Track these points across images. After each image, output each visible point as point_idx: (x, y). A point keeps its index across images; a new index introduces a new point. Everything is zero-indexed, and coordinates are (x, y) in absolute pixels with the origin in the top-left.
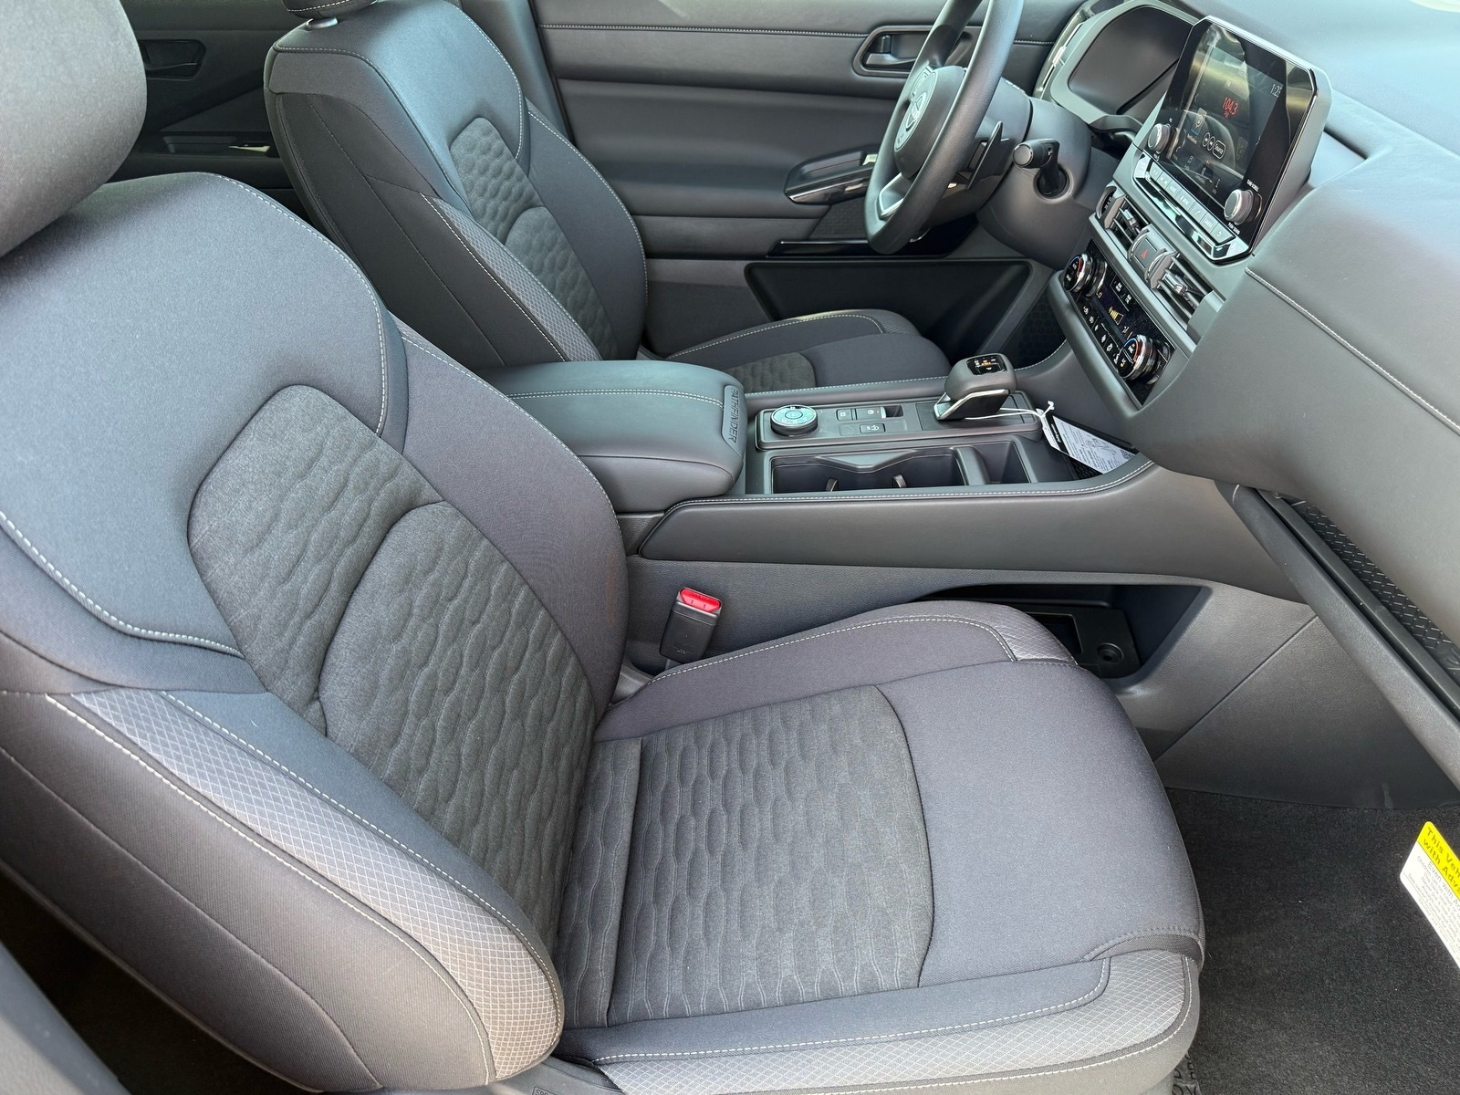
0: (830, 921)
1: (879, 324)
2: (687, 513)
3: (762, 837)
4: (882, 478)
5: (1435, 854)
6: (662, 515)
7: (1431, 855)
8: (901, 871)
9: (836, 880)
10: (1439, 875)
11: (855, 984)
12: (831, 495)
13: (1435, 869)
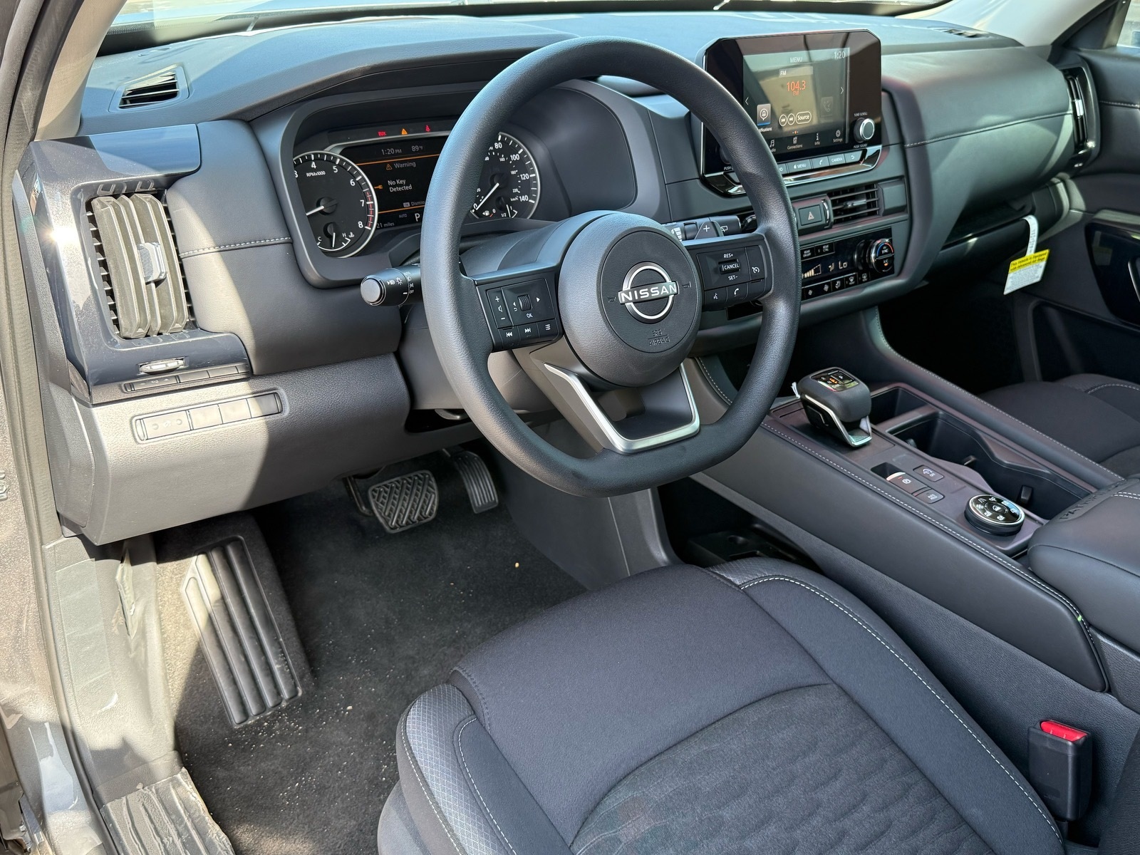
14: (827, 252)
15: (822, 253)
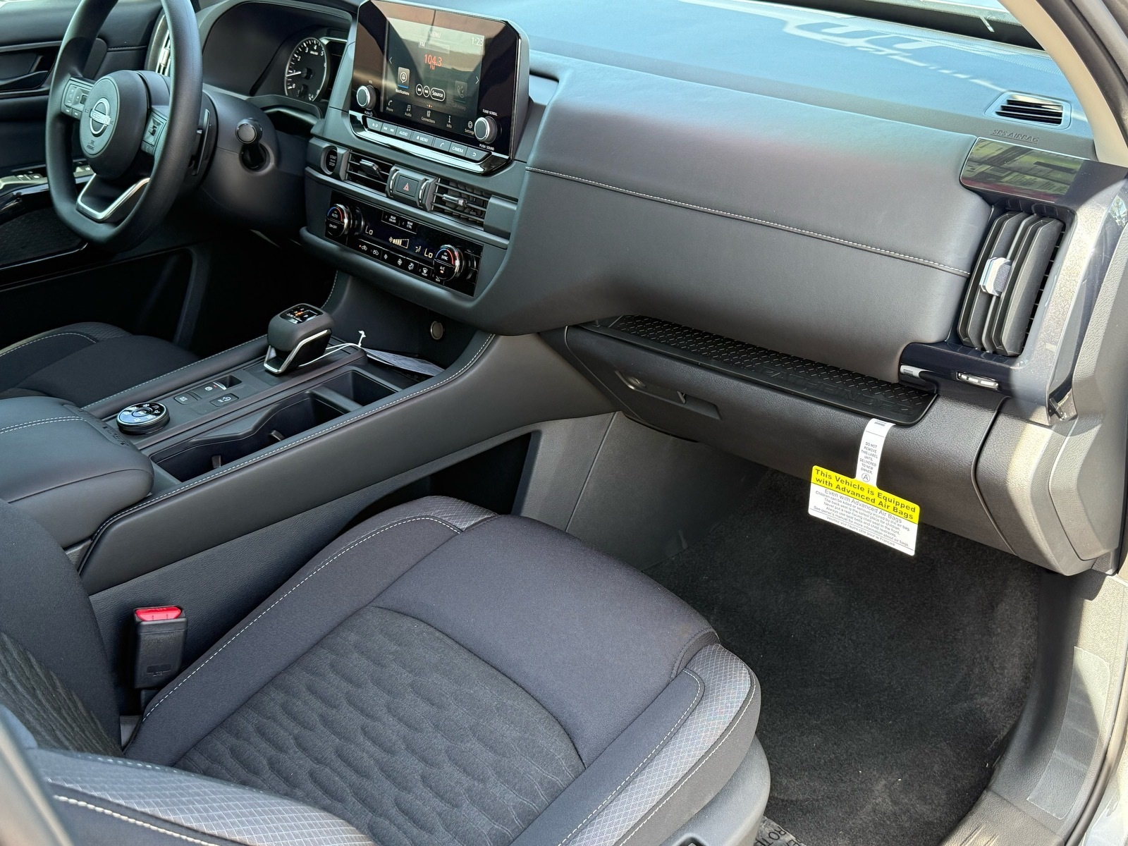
0: (490, 772)
1: (87, 335)
2: (120, 528)
3: (377, 761)
4: (261, 439)
5: (826, 482)
6: (89, 542)
7: (824, 485)
8: (511, 706)
9: (469, 745)
10: (835, 493)
11: (543, 797)
12: (220, 470)
13: (831, 491)
14: (409, 229)
15: (405, 226)
